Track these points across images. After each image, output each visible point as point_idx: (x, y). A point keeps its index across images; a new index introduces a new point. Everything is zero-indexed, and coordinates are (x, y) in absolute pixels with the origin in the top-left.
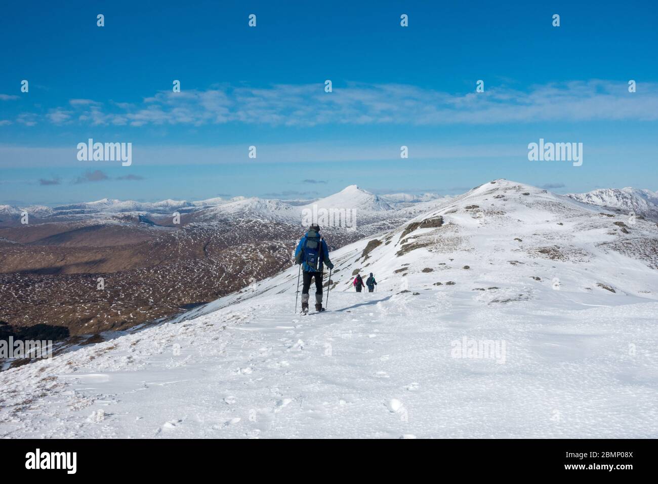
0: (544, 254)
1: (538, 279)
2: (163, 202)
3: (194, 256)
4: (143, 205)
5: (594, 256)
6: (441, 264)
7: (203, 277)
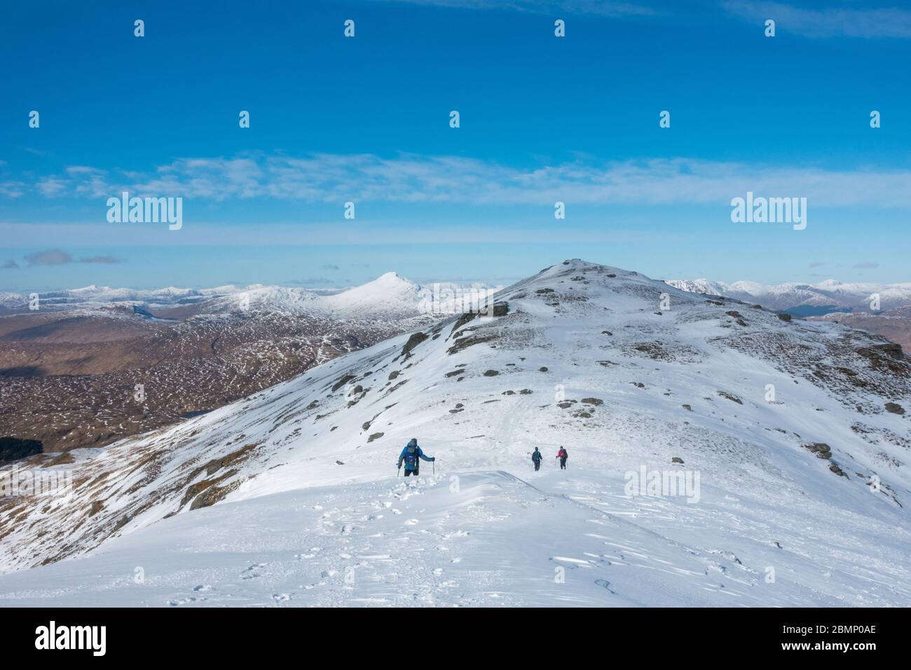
0: (643, 353)
1: (641, 385)
2: (164, 290)
3: (200, 354)
4: (139, 294)
5: (706, 355)
6: (509, 365)
7: (210, 380)
